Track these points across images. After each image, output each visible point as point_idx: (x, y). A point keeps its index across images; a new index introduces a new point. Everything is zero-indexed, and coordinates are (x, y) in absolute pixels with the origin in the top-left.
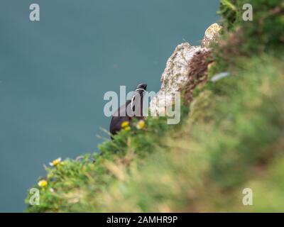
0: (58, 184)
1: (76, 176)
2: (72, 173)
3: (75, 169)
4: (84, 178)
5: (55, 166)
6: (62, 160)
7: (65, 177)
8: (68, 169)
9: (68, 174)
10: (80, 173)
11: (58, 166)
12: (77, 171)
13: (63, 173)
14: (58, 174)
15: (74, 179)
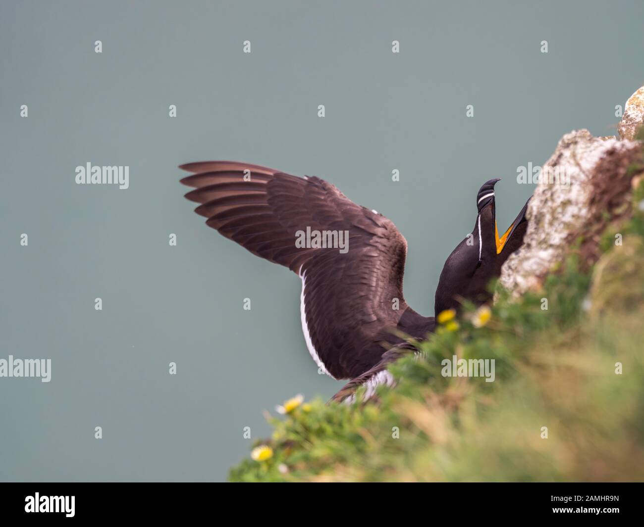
0: (297, 454)
1: (338, 435)
2: (329, 429)
3: (335, 420)
4: (356, 439)
5: (290, 413)
6: (306, 400)
7: (313, 438)
8: (319, 421)
9: (320, 433)
10: (347, 428)
11: (298, 413)
12: (340, 425)
13: (307, 429)
14: (297, 432)
15: (334, 444)
